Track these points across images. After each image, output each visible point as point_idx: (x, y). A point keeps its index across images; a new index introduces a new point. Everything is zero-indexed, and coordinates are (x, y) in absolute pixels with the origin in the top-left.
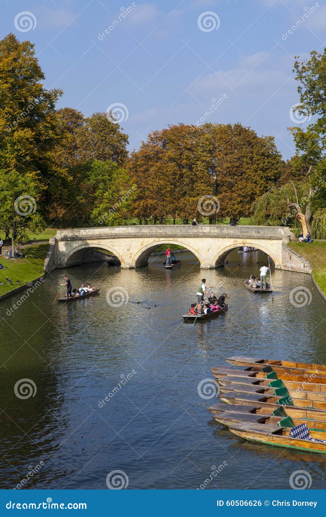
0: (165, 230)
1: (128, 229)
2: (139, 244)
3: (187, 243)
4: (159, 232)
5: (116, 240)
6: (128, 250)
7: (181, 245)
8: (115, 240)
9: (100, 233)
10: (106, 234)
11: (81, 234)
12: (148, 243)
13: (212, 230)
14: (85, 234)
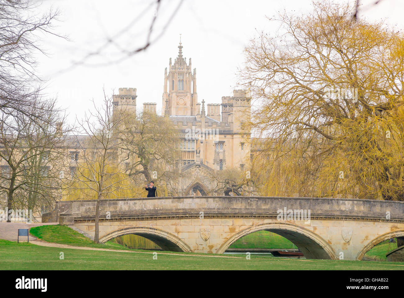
0: (274, 205)
1: (207, 201)
2: (227, 229)
3: (312, 229)
4: (263, 207)
5: (185, 222)
6: (206, 240)
7: (300, 231)
8: (182, 221)
9: (155, 208)
10: (167, 210)
11: (118, 209)
12: (243, 228)
13: (355, 206)
14: (127, 209)
